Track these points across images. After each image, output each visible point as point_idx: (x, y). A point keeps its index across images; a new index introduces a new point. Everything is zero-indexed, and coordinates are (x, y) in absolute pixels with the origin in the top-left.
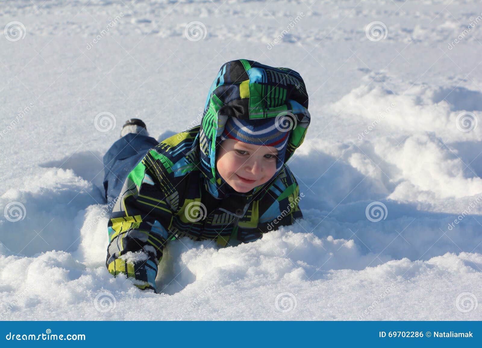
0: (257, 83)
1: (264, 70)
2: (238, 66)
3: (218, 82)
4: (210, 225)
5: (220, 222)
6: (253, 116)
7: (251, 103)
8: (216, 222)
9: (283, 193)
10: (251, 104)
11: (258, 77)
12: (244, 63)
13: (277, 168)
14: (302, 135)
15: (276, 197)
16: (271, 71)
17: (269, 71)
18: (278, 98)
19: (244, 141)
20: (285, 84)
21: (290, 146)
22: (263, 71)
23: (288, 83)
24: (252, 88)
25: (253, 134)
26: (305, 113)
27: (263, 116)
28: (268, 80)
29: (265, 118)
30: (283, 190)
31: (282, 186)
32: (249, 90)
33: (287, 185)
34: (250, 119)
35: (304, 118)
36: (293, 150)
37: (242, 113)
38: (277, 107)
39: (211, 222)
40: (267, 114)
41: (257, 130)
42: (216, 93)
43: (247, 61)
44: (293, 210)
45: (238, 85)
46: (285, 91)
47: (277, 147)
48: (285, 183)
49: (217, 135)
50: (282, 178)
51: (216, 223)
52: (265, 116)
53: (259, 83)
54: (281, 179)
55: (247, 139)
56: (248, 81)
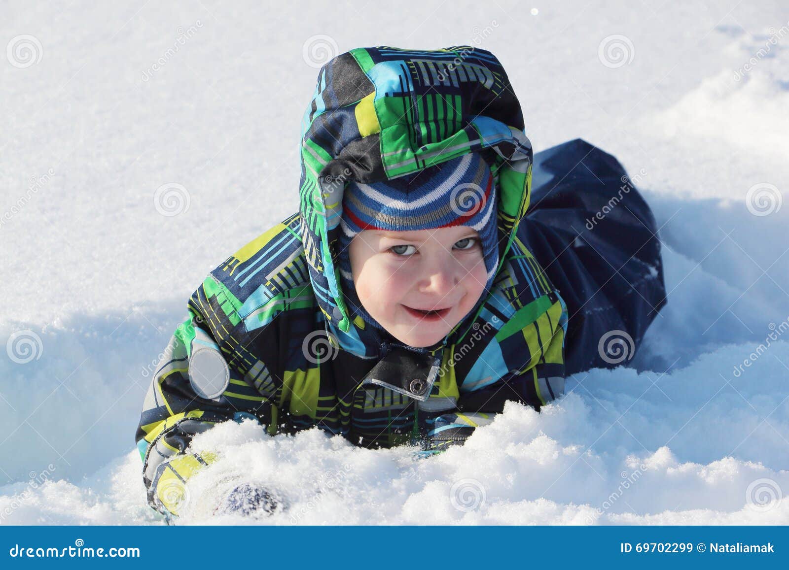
0: (392, 95)
1: (403, 62)
2: (348, 67)
3: (314, 110)
4: (362, 410)
5: (383, 404)
6: (393, 171)
7: (384, 143)
8: (374, 403)
9: (509, 323)
10: (384, 146)
11: (392, 82)
12: (359, 56)
13: (488, 269)
14: (521, 188)
15: (493, 332)
16: (420, 62)
17: (416, 63)
18: (445, 119)
19: (393, 228)
20: (456, 84)
21: (503, 218)
22: (402, 65)
23: (464, 79)
24: (383, 110)
25: (408, 209)
26: (515, 139)
27: (415, 167)
28: (415, 83)
29: (420, 170)
30: (508, 316)
31: (506, 308)
32: (376, 114)
33: (520, 305)
34: (389, 179)
35: (516, 151)
36: (510, 227)
37: (368, 170)
38: (445, 138)
39: (363, 404)
40: (423, 161)
41: (415, 198)
42: (311, 135)
43: (364, 50)
44: (540, 360)
45: (351, 108)
46: (458, 99)
47: (473, 225)
48: (512, 299)
49: (328, 227)
50: (506, 289)
51: (374, 405)
52: (421, 165)
53: (396, 94)
54: (504, 292)
55: (399, 221)
56: (373, 94)
